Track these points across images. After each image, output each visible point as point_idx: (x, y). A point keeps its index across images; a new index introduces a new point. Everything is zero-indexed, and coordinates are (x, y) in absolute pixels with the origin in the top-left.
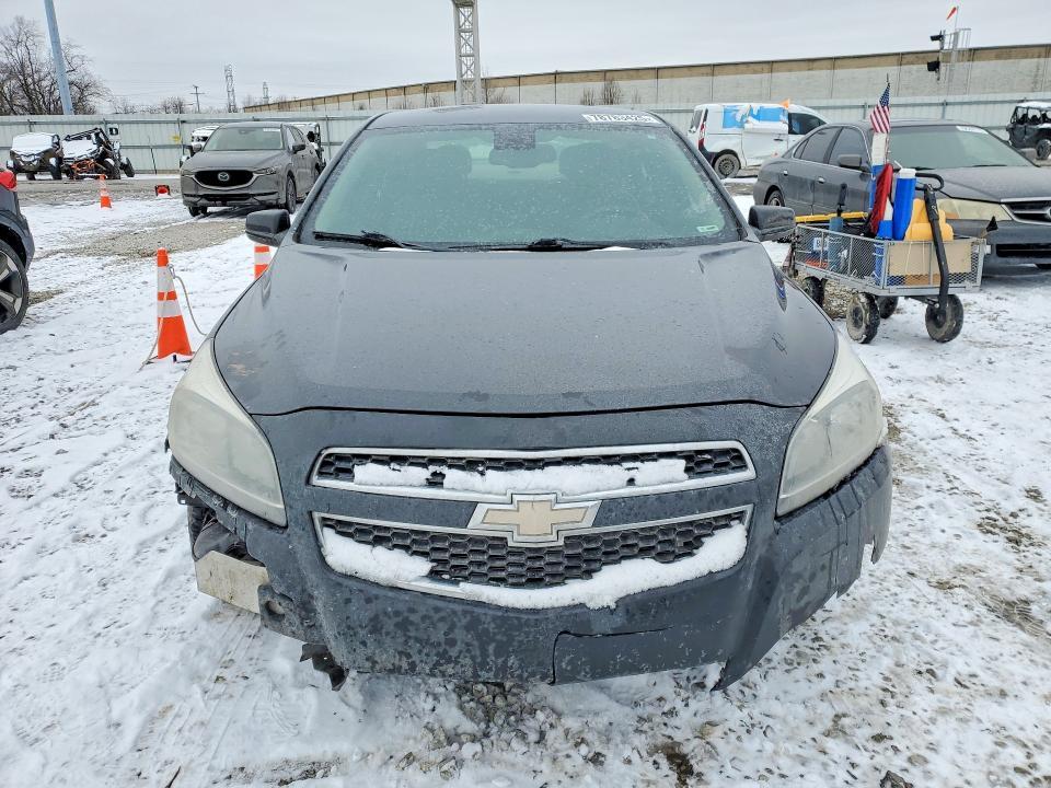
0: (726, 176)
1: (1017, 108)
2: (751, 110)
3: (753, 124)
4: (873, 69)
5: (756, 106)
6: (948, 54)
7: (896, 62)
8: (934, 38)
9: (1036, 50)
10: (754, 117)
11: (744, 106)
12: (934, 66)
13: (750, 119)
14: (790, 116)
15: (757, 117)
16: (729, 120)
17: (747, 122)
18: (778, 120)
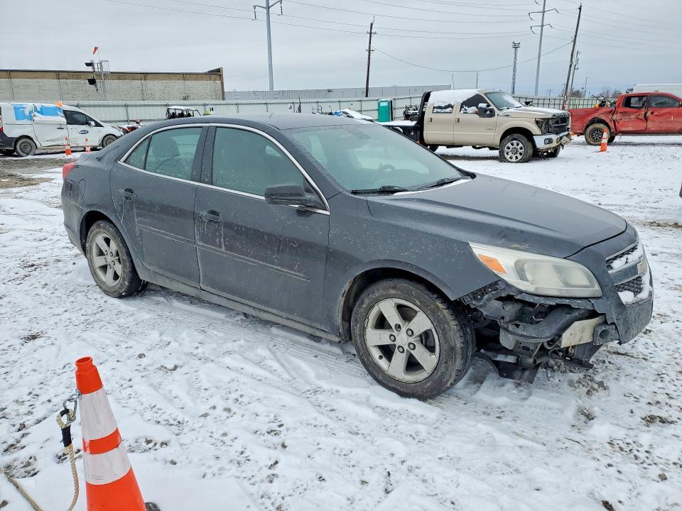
0: (28, 154)
1: (168, 109)
2: (35, 108)
3: (39, 117)
4: (40, 80)
5: (38, 105)
6: (99, 75)
7: (55, 77)
8: (88, 65)
9: (139, 75)
10: (38, 112)
11: (29, 106)
12: (92, 82)
13: (36, 113)
14: (65, 112)
15: (41, 112)
16: (19, 114)
17: (35, 116)
18: (58, 115)
